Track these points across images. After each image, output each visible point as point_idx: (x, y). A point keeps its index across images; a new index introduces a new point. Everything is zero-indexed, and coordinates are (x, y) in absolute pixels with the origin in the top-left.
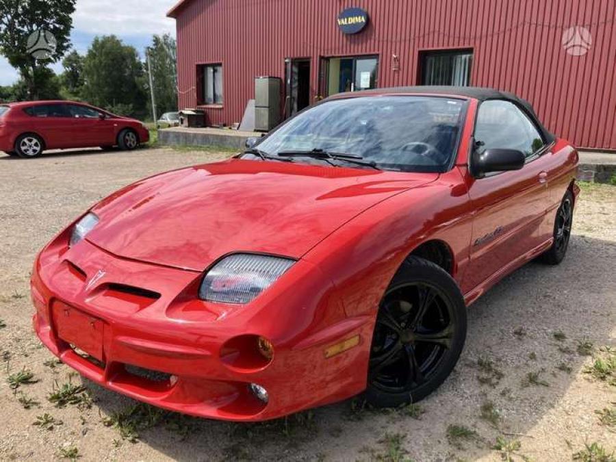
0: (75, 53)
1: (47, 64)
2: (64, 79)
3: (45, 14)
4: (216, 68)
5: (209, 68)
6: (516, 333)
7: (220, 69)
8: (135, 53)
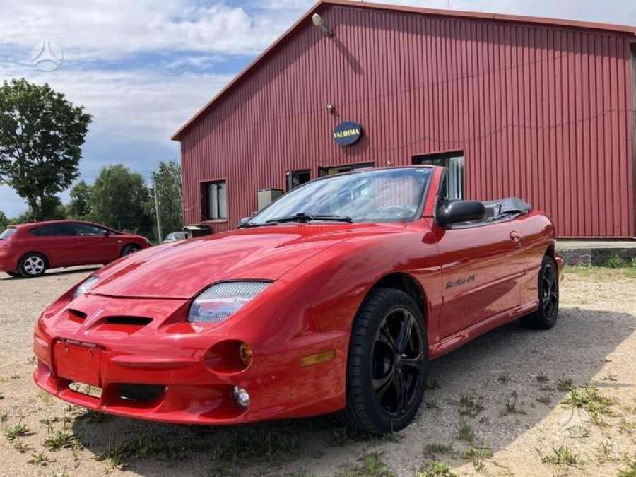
0: (83, 184)
1: (55, 193)
2: (71, 209)
3: (56, 147)
4: (220, 185)
5: (213, 185)
6: (500, 379)
7: (224, 186)
8: (141, 179)
